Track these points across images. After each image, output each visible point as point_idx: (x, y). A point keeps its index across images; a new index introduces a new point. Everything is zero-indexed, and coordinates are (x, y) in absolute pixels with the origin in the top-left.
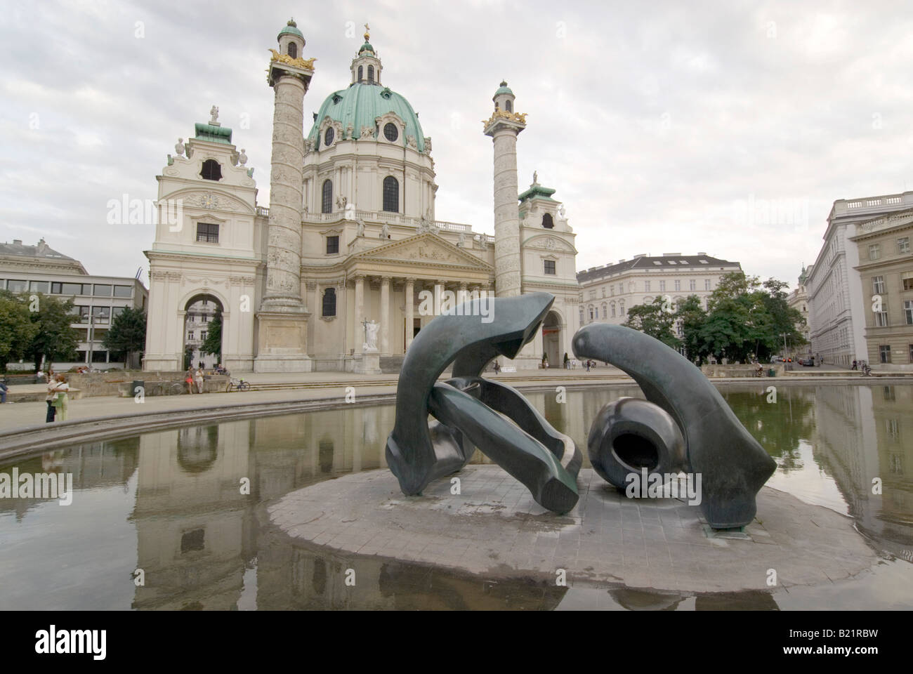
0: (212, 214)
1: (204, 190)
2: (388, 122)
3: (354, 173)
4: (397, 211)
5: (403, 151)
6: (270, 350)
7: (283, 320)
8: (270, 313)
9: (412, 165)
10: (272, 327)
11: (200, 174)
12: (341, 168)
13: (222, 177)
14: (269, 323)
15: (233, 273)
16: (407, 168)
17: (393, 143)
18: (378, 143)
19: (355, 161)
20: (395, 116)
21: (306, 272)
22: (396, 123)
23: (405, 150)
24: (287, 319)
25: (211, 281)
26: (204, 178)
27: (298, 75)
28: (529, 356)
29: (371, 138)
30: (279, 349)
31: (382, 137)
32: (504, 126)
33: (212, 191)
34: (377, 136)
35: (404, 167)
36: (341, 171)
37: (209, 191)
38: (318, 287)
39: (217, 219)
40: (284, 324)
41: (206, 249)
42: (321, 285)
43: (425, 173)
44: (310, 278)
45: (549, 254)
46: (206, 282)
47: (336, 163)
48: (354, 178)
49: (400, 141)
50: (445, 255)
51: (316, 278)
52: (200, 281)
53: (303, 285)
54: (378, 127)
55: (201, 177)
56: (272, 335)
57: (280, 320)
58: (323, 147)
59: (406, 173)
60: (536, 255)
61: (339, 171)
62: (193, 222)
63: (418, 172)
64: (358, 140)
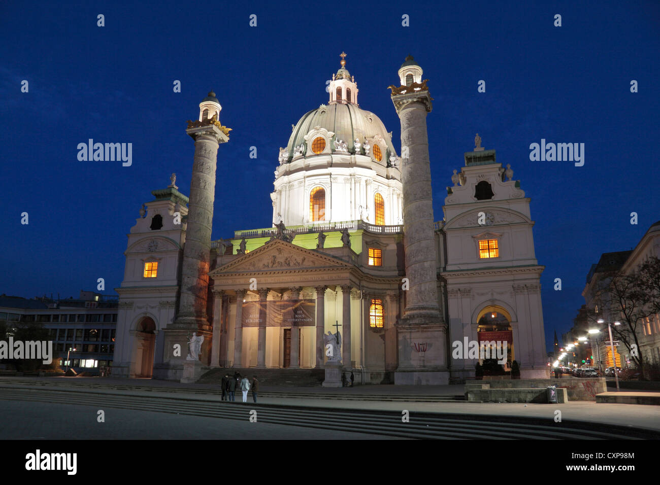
1: (151, 238)
2: (317, 138)
3: (287, 192)
4: (324, 219)
7: (179, 335)
10: (172, 341)
11: (150, 227)
13: (162, 226)
14: (170, 339)
15: (162, 299)
16: (332, 173)
17: (320, 154)
18: (305, 159)
22: (323, 136)
23: (331, 158)
24: (182, 334)
25: (150, 306)
26: (152, 229)
28: (436, 367)
29: (301, 157)
31: (309, 153)
33: (155, 238)
34: (306, 152)
40: (180, 338)
41: (149, 282)
45: (486, 231)
46: (147, 308)
48: (287, 195)
49: (327, 150)
52: (143, 307)
54: (306, 146)
59: (332, 178)
64: (292, 161)
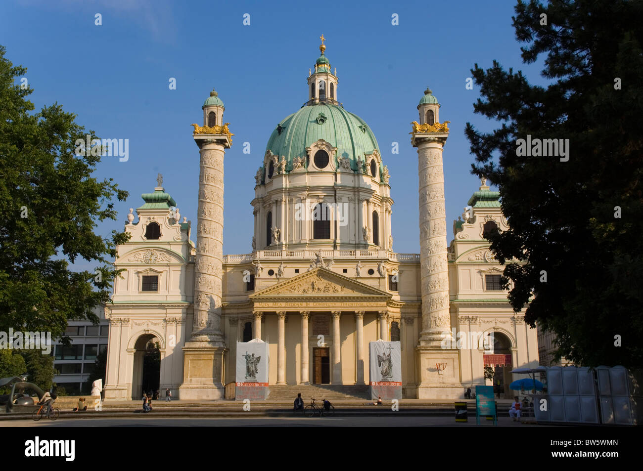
0: (152, 268)
1: (147, 249)
2: (318, 149)
4: (329, 237)
5: (334, 177)
6: (191, 380)
7: (202, 354)
8: (191, 348)
9: (344, 188)
10: (193, 360)
11: (145, 236)
12: (277, 201)
13: (160, 236)
14: (191, 357)
15: (167, 315)
16: (337, 192)
17: (324, 169)
18: (309, 173)
19: (287, 194)
20: (324, 143)
21: (230, 309)
22: (326, 149)
23: (335, 174)
24: (205, 353)
25: (151, 323)
26: (148, 239)
27: (215, 141)
28: (454, 384)
29: (302, 169)
30: (198, 379)
31: (312, 166)
32: (422, 140)
33: (153, 249)
34: (308, 165)
35: (335, 191)
36: (277, 204)
37: (151, 249)
38: (240, 322)
39: (157, 272)
40: (202, 357)
41: (149, 297)
42: (242, 319)
43: (361, 193)
44: (232, 313)
45: (491, 267)
46: (148, 325)
47: (272, 197)
48: (287, 210)
49: (331, 166)
50: (338, 287)
51: (238, 314)
52: (143, 323)
53: (227, 321)
54: (308, 157)
55: (145, 238)
56: (193, 367)
57: (199, 354)
58: (267, 180)
59: (337, 197)
60: (474, 270)
61: (275, 204)
62: (139, 276)
63: (352, 193)
64: (291, 172)
